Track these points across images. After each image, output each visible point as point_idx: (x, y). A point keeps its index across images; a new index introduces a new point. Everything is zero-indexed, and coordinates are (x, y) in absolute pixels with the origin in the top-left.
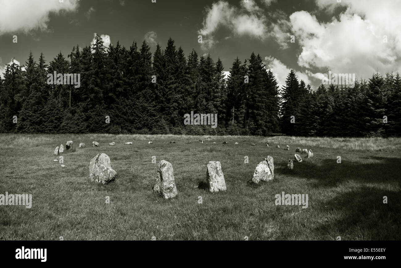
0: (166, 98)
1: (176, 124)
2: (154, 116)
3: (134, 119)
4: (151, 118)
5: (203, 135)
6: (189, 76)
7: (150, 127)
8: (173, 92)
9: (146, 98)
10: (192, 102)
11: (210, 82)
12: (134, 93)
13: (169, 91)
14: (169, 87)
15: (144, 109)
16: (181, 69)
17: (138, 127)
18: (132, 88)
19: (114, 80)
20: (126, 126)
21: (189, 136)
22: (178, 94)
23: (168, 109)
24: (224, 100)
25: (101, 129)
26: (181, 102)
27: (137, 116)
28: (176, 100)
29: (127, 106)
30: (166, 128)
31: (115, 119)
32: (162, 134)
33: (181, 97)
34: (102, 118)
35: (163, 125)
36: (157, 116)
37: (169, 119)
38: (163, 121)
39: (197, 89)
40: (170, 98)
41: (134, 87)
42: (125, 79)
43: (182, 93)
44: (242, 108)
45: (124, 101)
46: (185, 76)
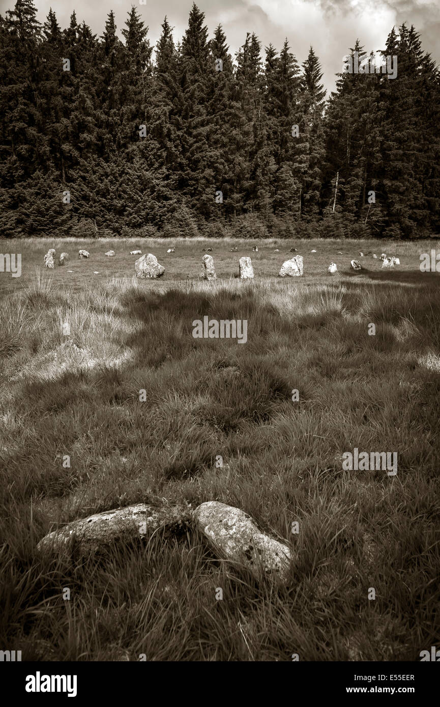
0: (189, 159)
1: (212, 215)
2: (167, 198)
3: (124, 206)
4: (160, 204)
5: (266, 237)
6: (239, 105)
7: (159, 221)
8: (204, 144)
9: (146, 158)
10: (246, 165)
11: (287, 115)
12: (119, 146)
13: (196, 142)
14: (195, 132)
15: (145, 185)
16: (221, 89)
17: (134, 223)
18: (115, 136)
19: (73, 113)
20: (108, 220)
21: (237, 240)
22: (216, 148)
23: (194, 182)
24: (316, 157)
25: (52, 228)
26: (221, 167)
27: (131, 199)
28: (210, 161)
29: (107, 175)
30: (191, 224)
31: (81, 205)
32: (184, 236)
33: (222, 155)
34: (52, 202)
35: (186, 218)
36: (171, 199)
37: (196, 204)
38: (185, 209)
39: (256, 136)
40: (198, 158)
41: (119, 134)
42: (98, 112)
43: (224, 146)
44: (357, 176)
45: (98, 165)
46: (231, 107)
